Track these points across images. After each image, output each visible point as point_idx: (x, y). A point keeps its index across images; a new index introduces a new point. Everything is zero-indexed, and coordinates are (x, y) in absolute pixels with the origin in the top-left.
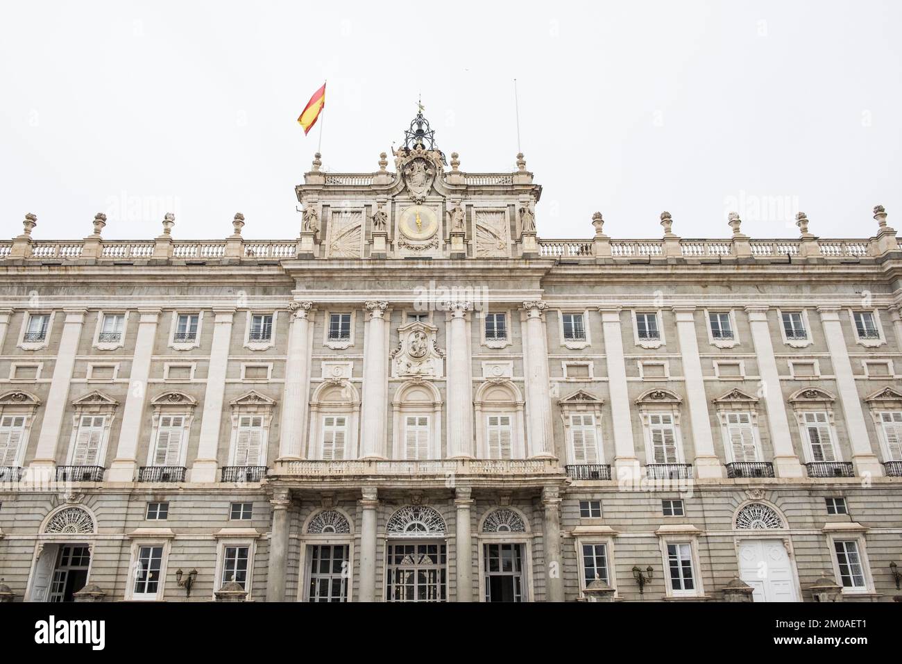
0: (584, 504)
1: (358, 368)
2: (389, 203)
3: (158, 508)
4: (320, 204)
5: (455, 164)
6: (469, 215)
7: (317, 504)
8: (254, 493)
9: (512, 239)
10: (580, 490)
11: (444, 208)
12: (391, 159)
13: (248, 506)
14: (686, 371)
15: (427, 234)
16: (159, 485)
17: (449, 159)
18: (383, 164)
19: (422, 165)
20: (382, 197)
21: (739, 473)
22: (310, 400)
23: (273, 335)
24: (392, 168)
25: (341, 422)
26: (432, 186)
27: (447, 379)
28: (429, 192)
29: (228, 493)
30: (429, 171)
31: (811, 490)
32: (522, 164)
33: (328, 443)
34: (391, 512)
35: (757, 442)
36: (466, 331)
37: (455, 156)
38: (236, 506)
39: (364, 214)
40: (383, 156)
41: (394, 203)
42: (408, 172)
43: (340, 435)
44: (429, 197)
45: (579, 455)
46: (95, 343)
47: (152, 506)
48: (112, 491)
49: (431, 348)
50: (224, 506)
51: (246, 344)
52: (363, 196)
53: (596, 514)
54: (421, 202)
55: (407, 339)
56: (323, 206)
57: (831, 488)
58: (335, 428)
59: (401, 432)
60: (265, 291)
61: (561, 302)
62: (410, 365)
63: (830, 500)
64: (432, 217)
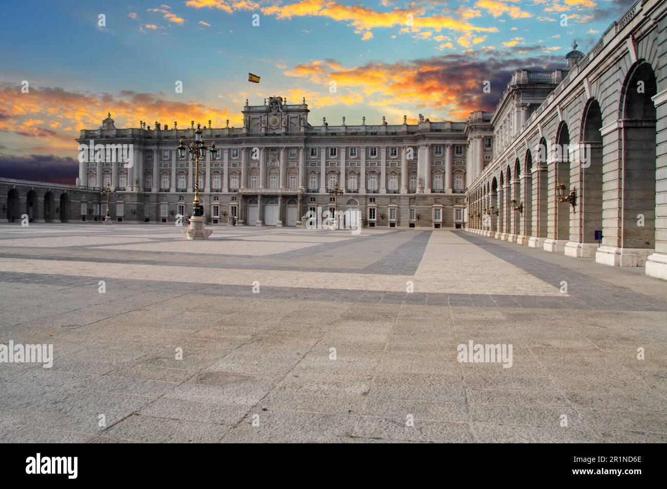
0: (312, 198)
1: (259, 164)
2: (267, 116)
3: (216, 198)
4: (248, 117)
5: (285, 101)
6: (288, 119)
7: (250, 197)
8: (236, 195)
9: (300, 125)
10: (309, 195)
11: (281, 117)
12: (267, 100)
13: (236, 198)
14: (341, 165)
15: (277, 125)
16: (216, 193)
17: (284, 100)
18: (265, 102)
19: (275, 103)
20: (265, 114)
21: (350, 192)
22: (248, 172)
23: (238, 155)
24: (267, 104)
25: (255, 178)
26: (278, 110)
27: (280, 167)
28: (277, 112)
29: (231, 195)
30: (277, 106)
31: (366, 196)
32: (304, 101)
33: (253, 183)
34: (266, 200)
35: (356, 185)
36: (285, 154)
37: (285, 99)
38: (233, 198)
39: (260, 119)
40: (265, 99)
42: (271, 105)
43: (255, 181)
44: (278, 113)
45: (312, 186)
47: (215, 197)
48: (206, 195)
49: (277, 159)
50: (230, 198)
51: (232, 158)
52: (259, 114)
53: (314, 200)
54: (275, 115)
55: (271, 156)
57: (372, 196)
58: (254, 179)
59: (269, 180)
60: (236, 143)
61: (310, 146)
62: (271, 163)
63: (371, 199)
64: (278, 119)
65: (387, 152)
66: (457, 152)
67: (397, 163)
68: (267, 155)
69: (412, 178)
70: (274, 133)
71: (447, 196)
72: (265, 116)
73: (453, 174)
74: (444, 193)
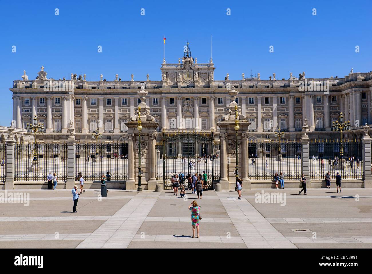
1: (176, 110)
2: (181, 72)
4: (166, 72)
6: (199, 74)
9: (208, 80)
11: (193, 73)
15: (190, 79)
18: (179, 62)
20: (179, 71)
22: (167, 116)
23: (158, 103)
26: (191, 67)
27: (194, 112)
28: (190, 69)
30: (190, 64)
31: (263, 134)
32: (211, 61)
36: (198, 102)
39: (176, 74)
41: (182, 71)
42: (185, 64)
46: (122, 105)
49: (191, 106)
51: (153, 105)
52: (175, 70)
54: (188, 71)
55: (186, 104)
56: (167, 72)
57: (267, 134)
60: (156, 93)
61: (218, 96)
62: (186, 109)
63: (266, 136)
64: (191, 75)
65: (278, 100)
66: (333, 101)
67: (285, 109)
68: (183, 102)
69: (297, 120)
70: (188, 86)
71: (327, 134)
72: (180, 72)
73: (330, 117)
74: (325, 130)
